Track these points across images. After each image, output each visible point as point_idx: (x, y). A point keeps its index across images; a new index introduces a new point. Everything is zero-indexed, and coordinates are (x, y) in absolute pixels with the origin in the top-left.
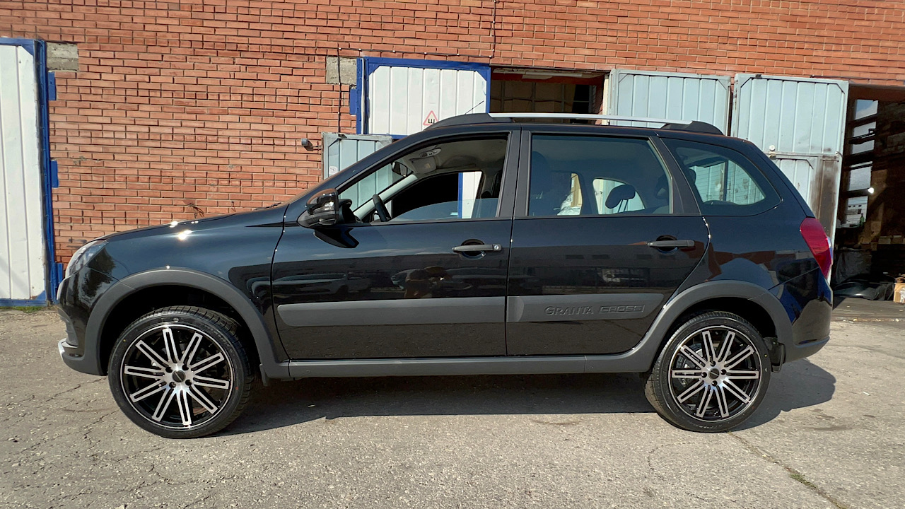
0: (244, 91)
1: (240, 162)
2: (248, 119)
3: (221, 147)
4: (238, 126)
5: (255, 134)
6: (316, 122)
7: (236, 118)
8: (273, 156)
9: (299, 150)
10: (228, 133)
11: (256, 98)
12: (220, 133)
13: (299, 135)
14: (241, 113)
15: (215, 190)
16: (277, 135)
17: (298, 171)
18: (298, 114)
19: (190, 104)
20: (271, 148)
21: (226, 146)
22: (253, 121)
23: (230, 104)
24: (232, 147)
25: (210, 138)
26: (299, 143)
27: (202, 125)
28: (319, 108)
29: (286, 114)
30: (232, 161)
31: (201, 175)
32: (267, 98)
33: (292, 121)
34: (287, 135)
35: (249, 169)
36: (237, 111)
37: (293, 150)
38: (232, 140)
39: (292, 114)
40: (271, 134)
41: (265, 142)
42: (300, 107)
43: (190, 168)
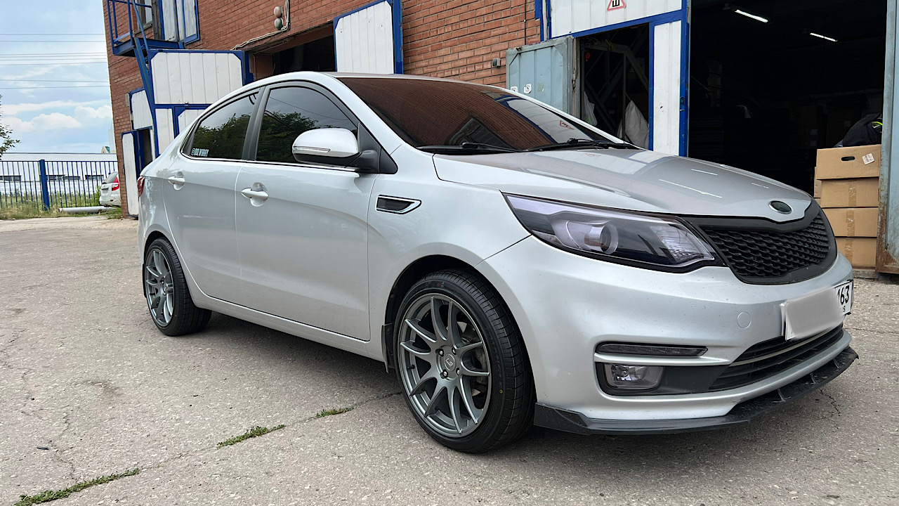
0: (453, 20)
2: (456, 49)
4: (450, 58)
5: (461, 63)
6: (506, 37)
11: (462, 25)
13: (492, 56)
14: (451, 44)
16: (477, 60)
18: (493, 33)
22: (459, 49)
23: (444, 37)
26: (492, 64)
28: (509, 21)
29: (483, 35)
32: (469, 23)
33: (488, 41)
34: (485, 58)
36: (449, 43)
37: (489, 73)
38: (446, 74)
39: (488, 34)
40: (473, 60)
41: (469, 70)
42: (493, 24)
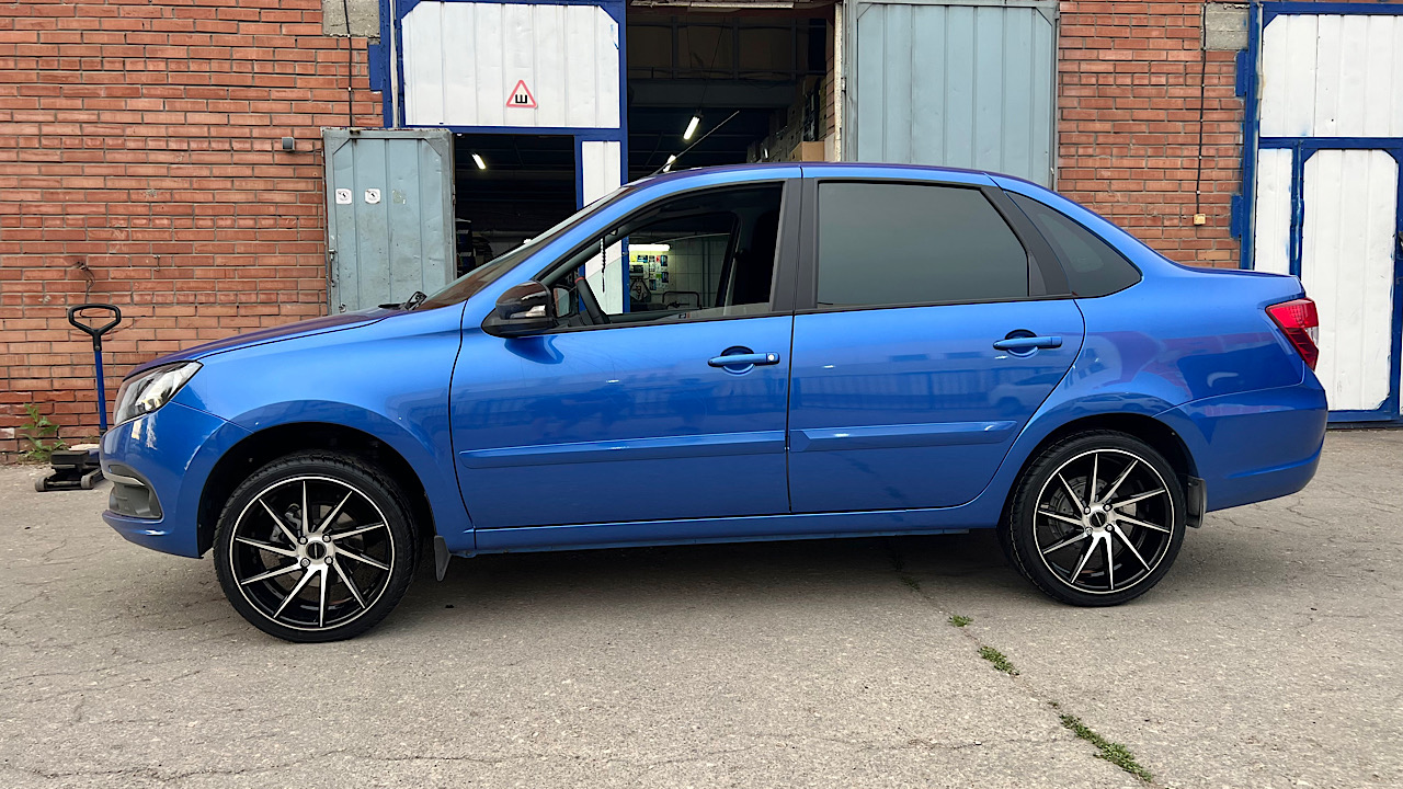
0: (171, 52)
1: (168, 183)
2: (178, 104)
3: (130, 157)
4: (163, 117)
5: (194, 131)
6: (308, 106)
7: (159, 104)
8: (230, 171)
9: (278, 158)
10: (143, 130)
11: (193, 66)
12: (129, 131)
13: (278, 132)
14: (166, 93)
15: (123, 236)
16: (237, 132)
17: (277, 197)
18: (275, 94)
19: (70, 79)
20: (225, 157)
21: (141, 156)
22: (189, 107)
23: (144, 78)
24: (153, 157)
25: (110, 141)
26: (278, 146)
27: (94, 118)
28: (313, 81)
29: (252, 93)
30: (154, 183)
31: (94, 209)
32: (215, 66)
33: (263, 105)
34: (256, 132)
35: (187, 196)
36: (159, 90)
37: (267, 158)
38: (152, 144)
39: (262, 93)
40: (226, 131)
41: (214, 145)
42: (277, 80)
43: (74, 197)
